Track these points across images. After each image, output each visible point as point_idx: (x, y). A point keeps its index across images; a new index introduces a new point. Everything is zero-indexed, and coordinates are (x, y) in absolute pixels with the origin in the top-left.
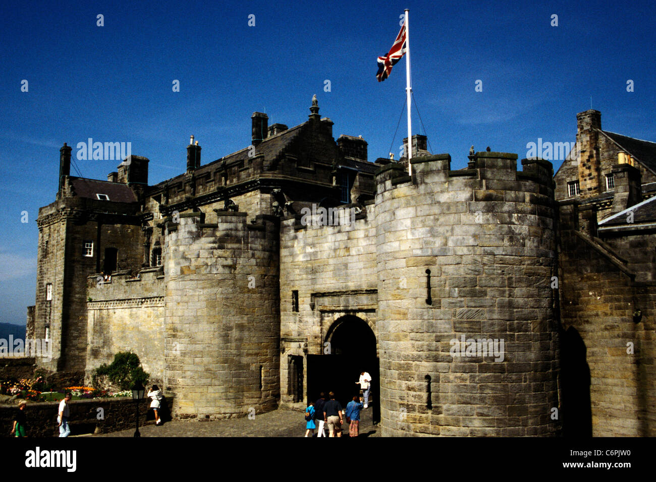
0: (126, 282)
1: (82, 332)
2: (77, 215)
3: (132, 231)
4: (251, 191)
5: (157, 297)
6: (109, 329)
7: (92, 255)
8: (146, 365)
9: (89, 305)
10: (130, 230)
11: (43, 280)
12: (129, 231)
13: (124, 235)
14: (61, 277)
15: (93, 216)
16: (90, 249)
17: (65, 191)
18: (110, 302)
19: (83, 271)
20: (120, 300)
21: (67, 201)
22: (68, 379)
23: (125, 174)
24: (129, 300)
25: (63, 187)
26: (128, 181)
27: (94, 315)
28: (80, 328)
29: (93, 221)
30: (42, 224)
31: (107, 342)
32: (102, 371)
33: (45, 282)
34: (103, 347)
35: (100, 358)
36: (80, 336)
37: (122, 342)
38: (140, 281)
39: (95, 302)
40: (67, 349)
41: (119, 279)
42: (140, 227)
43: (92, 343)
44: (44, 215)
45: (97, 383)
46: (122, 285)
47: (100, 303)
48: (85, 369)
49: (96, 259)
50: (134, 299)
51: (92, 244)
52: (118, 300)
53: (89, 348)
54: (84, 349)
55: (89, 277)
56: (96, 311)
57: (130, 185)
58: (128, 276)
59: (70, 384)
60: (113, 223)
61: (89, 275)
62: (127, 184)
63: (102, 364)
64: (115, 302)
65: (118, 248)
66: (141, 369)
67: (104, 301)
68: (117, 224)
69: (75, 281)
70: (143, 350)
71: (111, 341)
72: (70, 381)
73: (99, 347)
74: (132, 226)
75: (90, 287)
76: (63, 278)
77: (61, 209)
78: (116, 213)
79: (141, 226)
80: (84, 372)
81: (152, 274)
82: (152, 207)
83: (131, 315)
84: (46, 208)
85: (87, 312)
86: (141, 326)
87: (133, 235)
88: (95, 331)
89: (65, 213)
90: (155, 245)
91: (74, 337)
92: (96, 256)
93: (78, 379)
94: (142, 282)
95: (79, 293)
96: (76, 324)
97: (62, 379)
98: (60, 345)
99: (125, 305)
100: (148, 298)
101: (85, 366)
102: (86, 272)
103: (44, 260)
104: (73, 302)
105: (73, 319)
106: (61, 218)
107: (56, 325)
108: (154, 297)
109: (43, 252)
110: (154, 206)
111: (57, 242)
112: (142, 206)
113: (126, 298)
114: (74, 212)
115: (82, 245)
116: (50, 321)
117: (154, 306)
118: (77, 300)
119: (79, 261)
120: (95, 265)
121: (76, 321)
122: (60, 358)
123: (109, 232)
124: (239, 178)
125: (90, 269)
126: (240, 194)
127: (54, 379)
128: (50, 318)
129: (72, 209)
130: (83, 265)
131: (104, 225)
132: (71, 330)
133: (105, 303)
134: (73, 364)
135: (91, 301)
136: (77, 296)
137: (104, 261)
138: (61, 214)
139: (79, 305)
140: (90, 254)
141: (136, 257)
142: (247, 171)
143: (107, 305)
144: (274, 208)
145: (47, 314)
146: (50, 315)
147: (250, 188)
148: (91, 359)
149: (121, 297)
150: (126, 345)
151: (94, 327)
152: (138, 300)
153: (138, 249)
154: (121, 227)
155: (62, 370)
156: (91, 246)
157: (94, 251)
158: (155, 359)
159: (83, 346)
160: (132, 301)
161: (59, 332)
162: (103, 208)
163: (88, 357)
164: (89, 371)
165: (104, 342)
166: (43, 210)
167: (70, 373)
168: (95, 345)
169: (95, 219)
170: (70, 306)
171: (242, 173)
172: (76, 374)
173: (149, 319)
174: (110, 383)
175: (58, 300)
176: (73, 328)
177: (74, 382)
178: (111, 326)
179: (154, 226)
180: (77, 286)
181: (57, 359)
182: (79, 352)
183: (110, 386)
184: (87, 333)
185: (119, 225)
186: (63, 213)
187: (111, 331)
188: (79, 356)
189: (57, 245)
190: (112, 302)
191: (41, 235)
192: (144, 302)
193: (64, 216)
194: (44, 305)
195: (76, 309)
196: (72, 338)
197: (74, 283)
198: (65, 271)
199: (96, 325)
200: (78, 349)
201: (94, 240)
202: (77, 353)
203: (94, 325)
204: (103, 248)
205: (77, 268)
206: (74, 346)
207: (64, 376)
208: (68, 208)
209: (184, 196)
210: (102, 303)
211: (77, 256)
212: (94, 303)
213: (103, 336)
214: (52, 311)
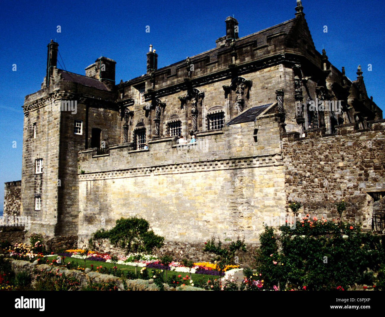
0: (129, 153)
1: (74, 201)
2: (70, 97)
3: (112, 115)
4: (270, 66)
5: (173, 165)
6: (107, 197)
7: (81, 134)
8: (158, 229)
9: (81, 177)
10: (110, 114)
11: (31, 157)
12: (110, 116)
13: (106, 118)
14: (56, 151)
15: (83, 99)
16: (80, 129)
17: (54, 79)
18: (107, 173)
19: (75, 147)
20: (121, 170)
21: (62, 84)
22: (64, 243)
23: (97, 72)
24: (133, 169)
25: (51, 76)
26: (101, 77)
27: (87, 185)
28: (73, 197)
29: (83, 104)
30: (29, 109)
31: (104, 209)
32: (99, 236)
33: (33, 158)
34: (100, 214)
35: (96, 224)
36: (73, 205)
37: (124, 208)
38: (148, 151)
39: (88, 173)
40: (62, 216)
41: (120, 151)
42: (117, 112)
43: (85, 210)
44: (32, 101)
45: (94, 246)
46: (124, 157)
47: (94, 174)
48: (78, 234)
49: (85, 137)
50: (141, 168)
51: (82, 124)
52: (118, 171)
53: (81, 215)
54: (76, 216)
55: (80, 152)
56: (89, 182)
57: (102, 81)
58: (131, 148)
59: (66, 247)
60: (98, 107)
61: (79, 151)
62: (99, 80)
63: (99, 229)
64: (115, 172)
65: (102, 129)
66: (152, 233)
67: (100, 172)
68: (101, 108)
69: (68, 155)
70: (154, 215)
71: (110, 208)
72: (66, 244)
73: (94, 214)
74: (111, 111)
75: (81, 161)
76: (58, 153)
77: (56, 91)
78: (100, 99)
79: (119, 111)
80: (77, 236)
81: (164, 144)
82: (133, 94)
83: (136, 183)
84: (34, 95)
85: (78, 184)
86: (150, 192)
87: (113, 119)
88: (88, 199)
89: (60, 95)
90: (137, 126)
91: (68, 205)
92: (85, 134)
93: (72, 242)
94: (151, 152)
95: (71, 166)
96: (70, 193)
97: (60, 243)
98: (56, 212)
99: (129, 174)
100: (160, 166)
101: (77, 231)
102: (77, 148)
103: (32, 139)
104: (67, 173)
105: (67, 189)
106: (56, 99)
107: (49, 195)
108: (169, 165)
109: (30, 133)
110: (135, 93)
111: (48, 122)
112: (122, 94)
113: (130, 168)
114: (68, 94)
115: (73, 124)
116: (41, 192)
117: (168, 173)
118: (70, 172)
119: (72, 138)
120: (84, 142)
121: (69, 191)
122: (56, 224)
123: (95, 114)
124: (253, 56)
125: (80, 146)
126: (254, 70)
127: (52, 243)
128: (41, 189)
129: (66, 92)
130: (75, 141)
131: (90, 108)
132: (65, 199)
133: (101, 174)
134: (67, 229)
135: (83, 173)
136: (70, 168)
137: (91, 139)
138: (56, 96)
139: (72, 177)
140: (80, 132)
141: (115, 137)
142: (266, 48)
143: (104, 176)
144: (296, 81)
145: (37, 185)
146: (41, 186)
147: (270, 63)
148: (85, 225)
149: (123, 167)
150: (130, 211)
151: (87, 196)
152: (145, 170)
153: (116, 131)
154: (104, 111)
155: (59, 235)
156: (80, 125)
157: (83, 130)
158: (171, 223)
159: (76, 213)
160: (136, 171)
161: (54, 201)
162: (91, 93)
163: (79, 223)
164: (83, 235)
165: (100, 209)
166: (30, 97)
167: (66, 238)
168: (89, 212)
169: (84, 102)
170: (65, 177)
171: (258, 51)
172: (70, 238)
173: (161, 186)
174: (112, 246)
175: (52, 172)
176: (67, 197)
177: (69, 245)
178: (109, 195)
179: (135, 110)
180: (70, 160)
181: (53, 225)
182: (73, 219)
183: (111, 249)
184: (78, 202)
185: (102, 110)
186: (58, 94)
187: (108, 199)
188: (72, 222)
189: (49, 124)
190: (111, 173)
191: (26, 119)
192: (154, 170)
193: (58, 97)
194: (34, 178)
195: (69, 180)
196: (66, 206)
197: (68, 157)
198: (60, 145)
199: (90, 194)
200: (71, 216)
201: (82, 120)
202: (70, 219)
203: (87, 194)
204: (90, 128)
205: (70, 144)
206: (68, 213)
207: (61, 240)
208: (62, 90)
209: (176, 80)
210: (97, 174)
211: (70, 134)
212: (86, 175)
213: (99, 204)
214: (44, 183)
